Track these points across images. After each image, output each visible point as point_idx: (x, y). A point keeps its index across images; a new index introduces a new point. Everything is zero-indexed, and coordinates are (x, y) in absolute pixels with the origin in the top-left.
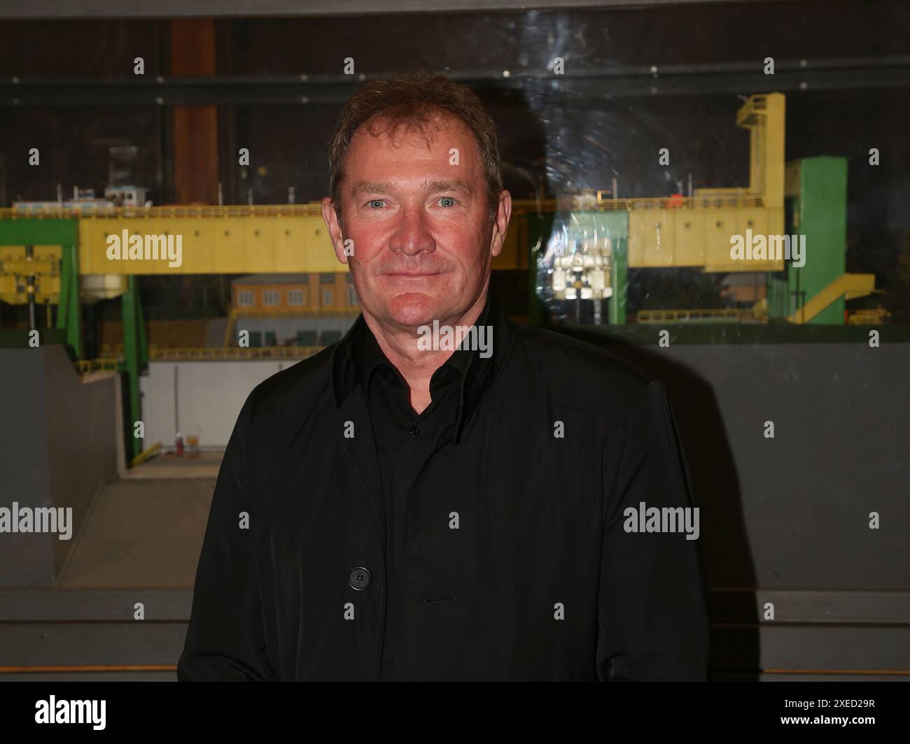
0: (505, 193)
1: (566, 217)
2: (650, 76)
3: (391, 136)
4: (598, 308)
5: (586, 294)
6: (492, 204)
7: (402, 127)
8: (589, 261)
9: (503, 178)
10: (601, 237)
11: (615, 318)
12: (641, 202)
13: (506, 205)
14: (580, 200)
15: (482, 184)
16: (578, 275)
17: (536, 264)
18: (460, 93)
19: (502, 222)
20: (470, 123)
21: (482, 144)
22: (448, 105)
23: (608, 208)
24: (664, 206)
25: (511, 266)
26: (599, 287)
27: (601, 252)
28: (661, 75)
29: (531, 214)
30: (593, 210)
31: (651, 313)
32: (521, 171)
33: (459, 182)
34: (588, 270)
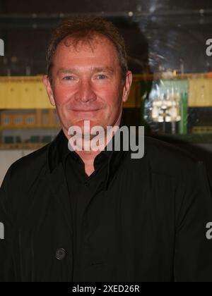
0: (129, 72)
1: (158, 83)
2: (199, 14)
3: (75, 46)
4: (173, 126)
5: (168, 119)
6: (123, 77)
7: (80, 42)
8: (169, 104)
9: (128, 65)
10: (175, 92)
11: (182, 130)
12: (195, 75)
13: (130, 78)
14: (165, 75)
15: (118, 68)
16: (164, 110)
17: (144, 105)
18: (108, 25)
19: (128, 86)
20: (112, 40)
21: (118, 49)
22: (102, 31)
23: (179, 78)
24: (206, 77)
25: (132, 105)
26: (174, 116)
27: (175, 99)
28: (205, 14)
29: (142, 81)
30: (172, 79)
31: (199, 128)
32: (137, 61)
33: (107, 68)
34: (169, 108)
